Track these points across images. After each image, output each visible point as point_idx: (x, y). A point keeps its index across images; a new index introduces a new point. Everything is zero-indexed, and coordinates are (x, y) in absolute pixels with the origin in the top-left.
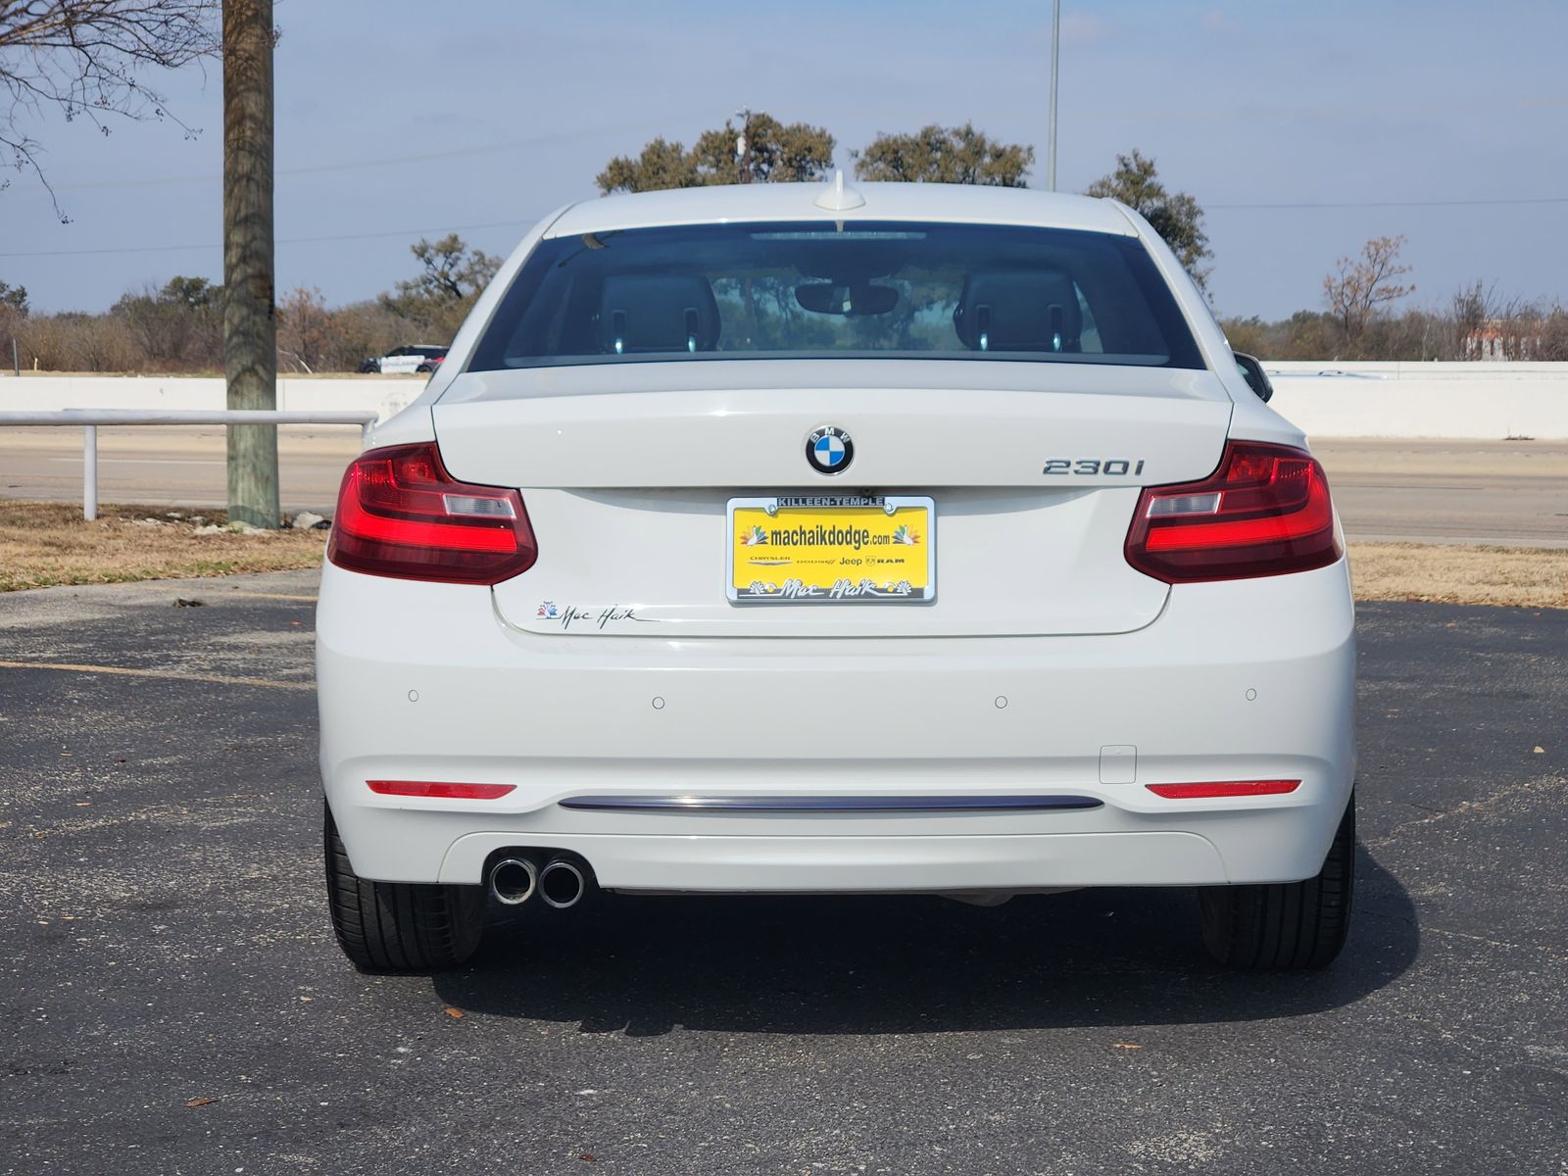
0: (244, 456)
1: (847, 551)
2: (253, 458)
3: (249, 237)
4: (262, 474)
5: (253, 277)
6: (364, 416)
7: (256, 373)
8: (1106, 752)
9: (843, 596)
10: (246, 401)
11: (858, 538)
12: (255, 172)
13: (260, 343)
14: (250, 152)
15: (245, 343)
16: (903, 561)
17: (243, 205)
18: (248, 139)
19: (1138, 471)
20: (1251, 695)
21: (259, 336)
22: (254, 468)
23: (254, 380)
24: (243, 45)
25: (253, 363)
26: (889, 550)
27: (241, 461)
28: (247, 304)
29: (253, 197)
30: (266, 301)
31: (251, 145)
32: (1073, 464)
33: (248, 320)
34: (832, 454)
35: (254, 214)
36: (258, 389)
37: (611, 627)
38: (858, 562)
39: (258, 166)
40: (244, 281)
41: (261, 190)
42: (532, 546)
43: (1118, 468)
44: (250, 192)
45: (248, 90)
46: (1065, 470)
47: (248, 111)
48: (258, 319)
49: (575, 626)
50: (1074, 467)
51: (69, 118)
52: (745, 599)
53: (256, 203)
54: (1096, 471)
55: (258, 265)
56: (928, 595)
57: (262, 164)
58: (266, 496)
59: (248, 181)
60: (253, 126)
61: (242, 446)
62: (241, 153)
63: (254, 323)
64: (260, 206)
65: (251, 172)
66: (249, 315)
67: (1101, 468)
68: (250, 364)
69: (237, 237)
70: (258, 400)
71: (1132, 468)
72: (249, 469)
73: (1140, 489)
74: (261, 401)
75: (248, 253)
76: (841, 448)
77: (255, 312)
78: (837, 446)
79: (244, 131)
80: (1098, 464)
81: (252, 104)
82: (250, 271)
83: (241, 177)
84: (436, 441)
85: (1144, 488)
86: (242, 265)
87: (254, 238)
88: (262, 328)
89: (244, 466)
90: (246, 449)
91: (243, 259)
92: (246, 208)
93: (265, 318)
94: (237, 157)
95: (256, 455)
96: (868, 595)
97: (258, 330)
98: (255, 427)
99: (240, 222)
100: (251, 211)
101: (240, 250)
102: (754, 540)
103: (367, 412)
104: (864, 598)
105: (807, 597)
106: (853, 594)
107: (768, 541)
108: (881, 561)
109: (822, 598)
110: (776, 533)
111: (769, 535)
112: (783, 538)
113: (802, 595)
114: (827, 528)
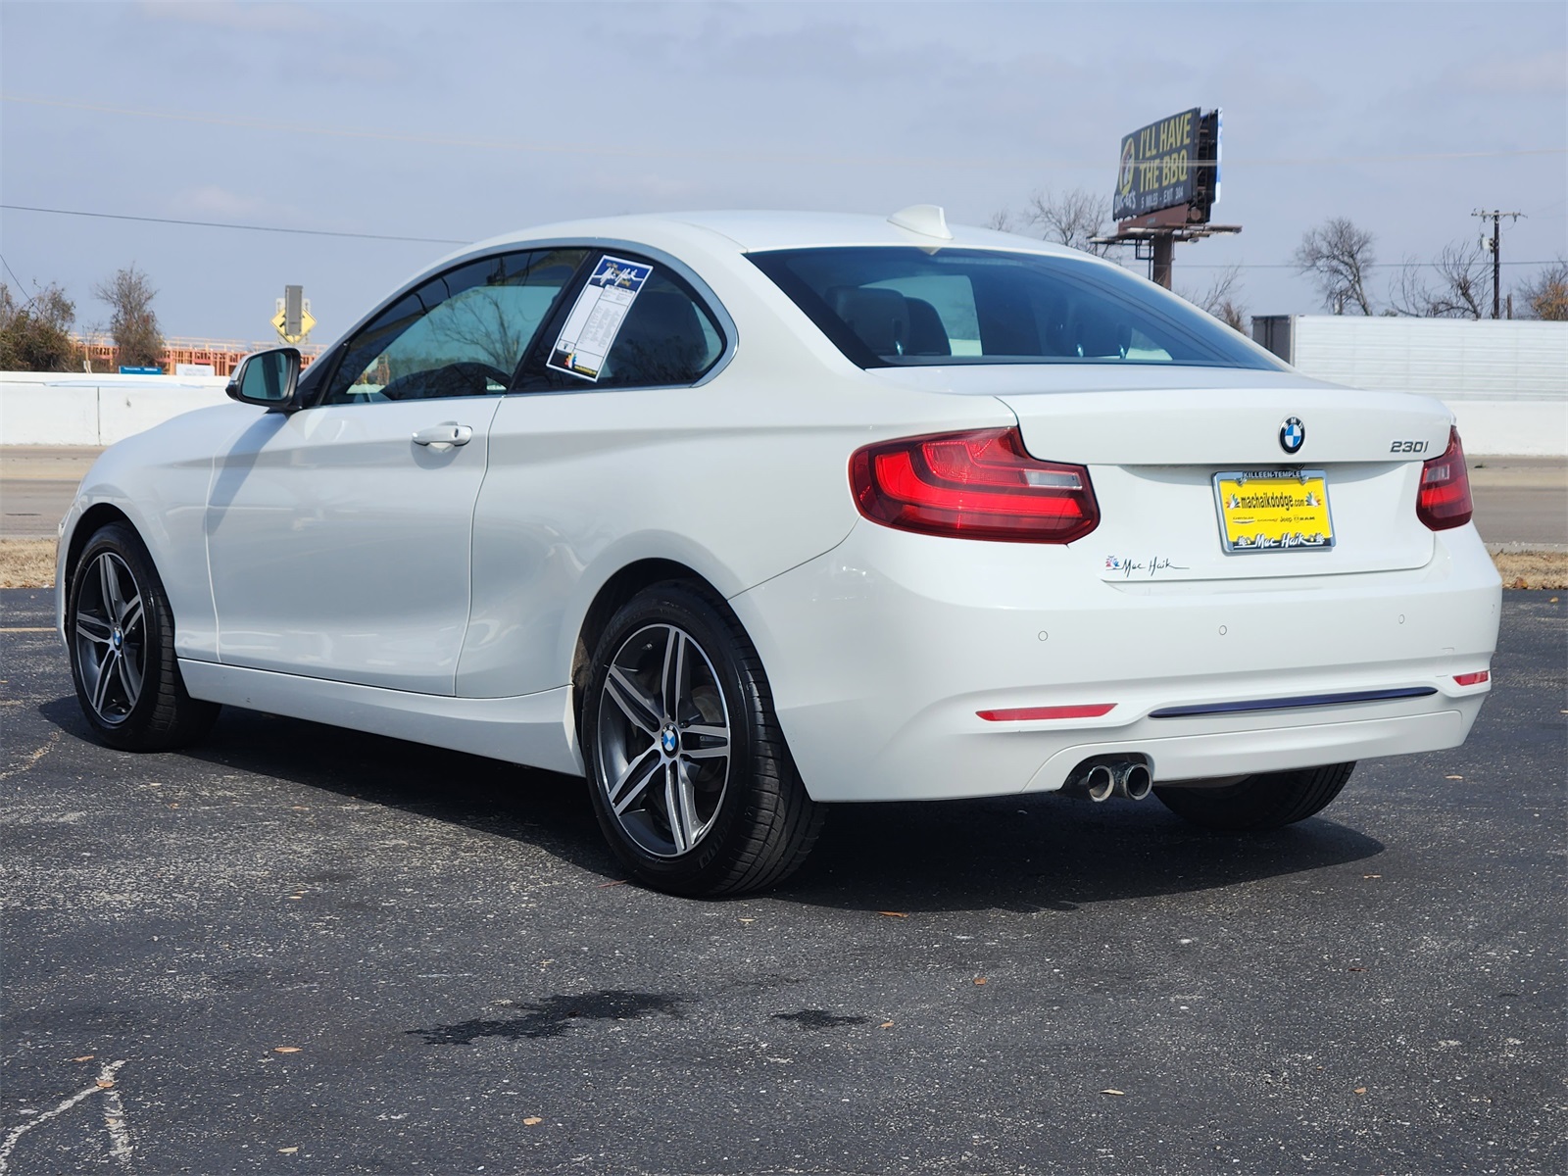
1: (1281, 512)
9: (1289, 546)
11: (1285, 502)
16: (1315, 518)
19: (1426, 449)
26: (1304, 511)
34: (1295, 437)
37: (1159, 574)
38: (1289, 520)
42: (1096, 511)
43: (1419, 447)
49: (1134, 575)
52: (1235, 548)
54: (1410, 450)
71: (1424, 447)
73: (1423, 462)
76: (1299, 434)
78: (1297, 432)
80: (1412, 444)
84: (1018, 425)
96: (1302, 545)
102: (1233, 504)
104: (1300, 547)
105: (1270, 547)
106: (1294, 544)
107: (1240, 505)
108: (1302, 519)
109: (1278, 546)
110: (1243, 499)
111: (1239, 500)
112: (1247, 503)
113: (1267, 545)
114: (1270, 495)
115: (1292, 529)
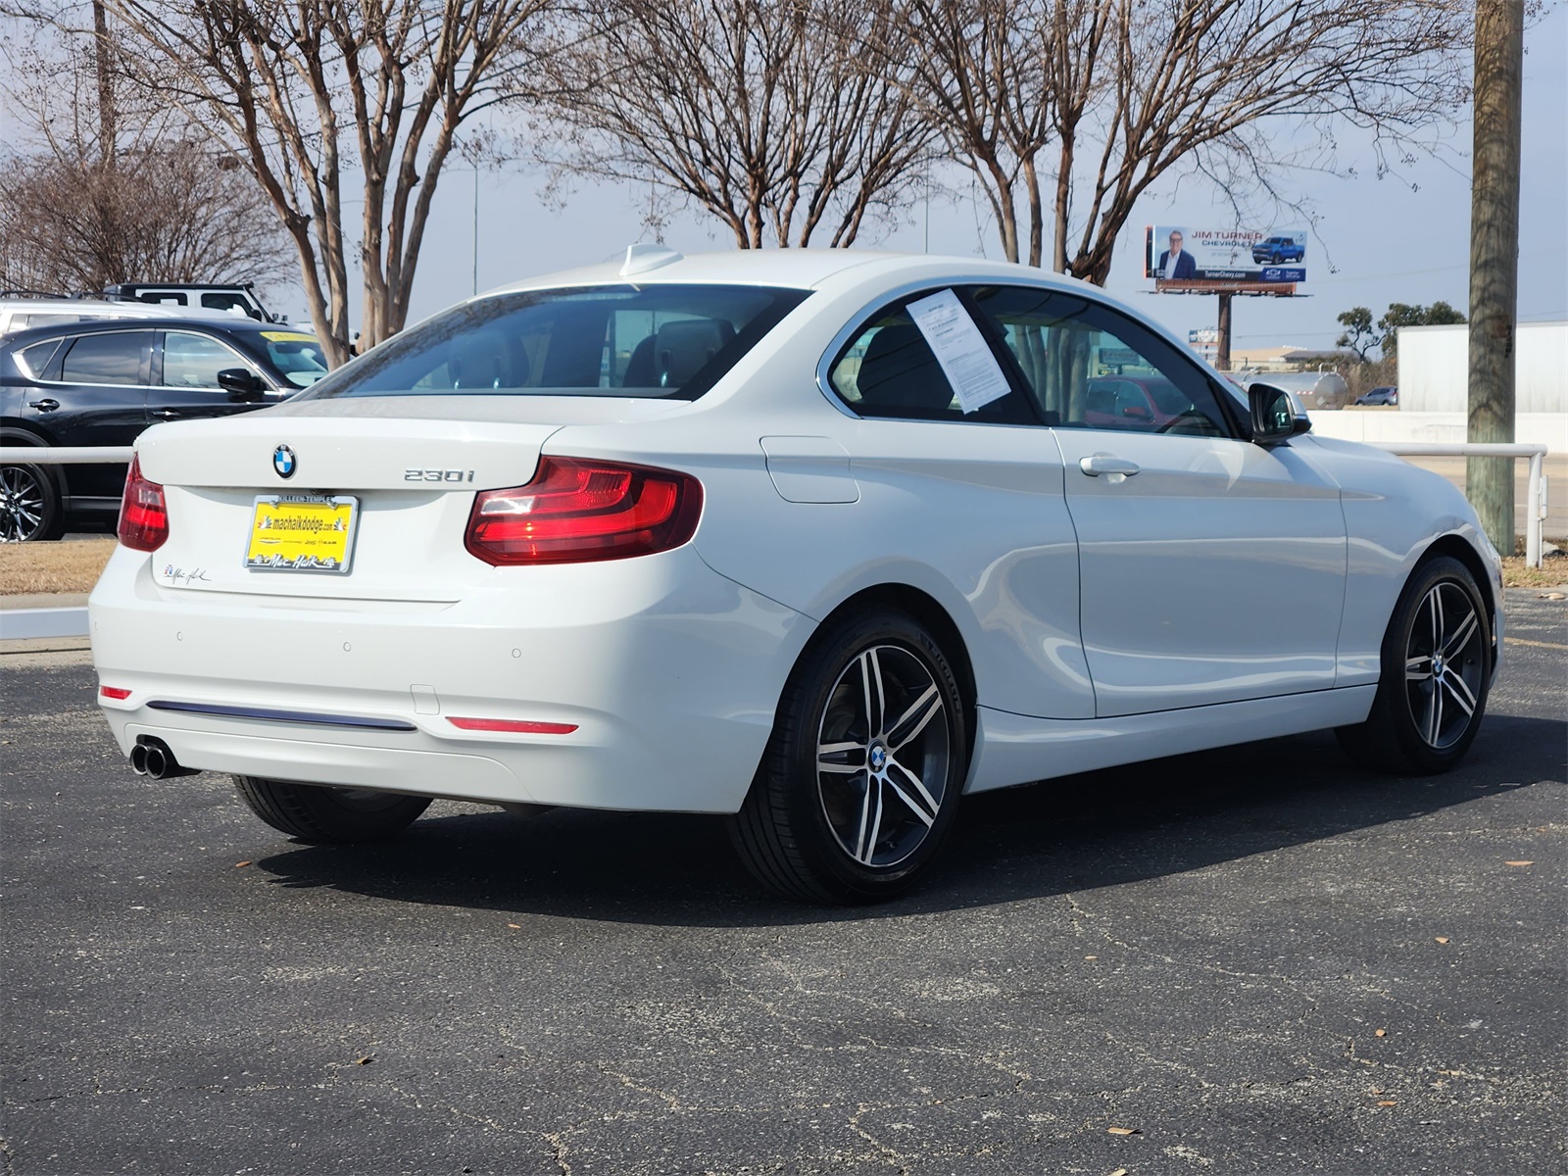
0: (1477, 487)
1: (309, 535)
2: (1485, 489)
3: (1488, 280)
4: (1493, 504)
5: (1491, 318)
6: (1530, 449)
7: (1491, 409)
8: (415, 689)
9: (300, 567)
10: (1480, 434)
11: (316, 525)
12: (1496, 219)
13: (1496, 380)
14: (1492, 201)
15: (1481, 381)
16: (334, 543)
17: (1483, 249)
18: (1489, 189)
19: (470, 479)
20: (517, 653)
21: (1494, 373)
22: (1486, 497)
23: (1489, 415)
24: (1489, 101)
25: (1488, 399)
26: (329, 535)
27: (1474, 492)
28: (1484, 343)
29: (1493, 242)
30: (1504, 341)
31: (1492, 194)
32: (424, 473)
33: (1485, 358)
34: (286, 464)
35: (1493, 259)
36: (1491, 423)
37: (192, 583)
38: (313, 543)
39: (1499, 212)
40: (1482, 322)
41: (1501, 234)
42: (165, 528)
43: (454, 477)
44: (1490, 238)
45: (1491, 141)
46: (419, 478)
47: (1491, 161)
48: (1494, 357)
50: (425, 475)
51: (1380, 177)
52: (255, 566)
53: (1496, 246)
54: (440, 479)
55: (1496, 307)
56: (343, 568)
57: (1502, 211)
58: (1497, 525)
59: (1489, 228)
60: (1495, 175)
61: (1475, 478)
62: (1483, 202)
63: (1490, 362)
64: (1499, 251)
65: (1491, 219)
66: (1485, 354)
67: (443, 476)
68: (1485, 400)
69: (1478, 281)
70: (1491, 434)
71: (466, 477)
72: (1481, 499)
73: (474, 493)
74: (1494, 435)
75: (1486, 295)
76: (290, 460)
77: (1492, 351)
78: (287, 458)
79: (1486, 182)
80: (441, 473)
81: (1496, 154)
82: (1488, 312)
83: (1482, 225)
85: (478, 492)
86: (1481, 307)
87: (1493, 281)
88: (1498, 366)
89: (1477, 496)
90: (1479, 480)
91: (1482, 302)
92: (1486, 253)
93: (1502, 358)
94: (1479, 205)
95: (1488, 487)
96: (312, 567)
97: (1494, 368)
98: (1488, 460)
99: (1480, 266)
100: (1490, 256)
101: (1479, 293)
102: (265, 525)
103: (1533, 445)
104: (310, 570)
105: (282, 567)
106: (305, 565)
107: (272, 526)
108: (325, 543)
109: (289, 567)
110: (277, 521)
111: (272, 522)
112: (279, 524)
113: (279, 564)
114: (303, 518)
115: (311, 552)
